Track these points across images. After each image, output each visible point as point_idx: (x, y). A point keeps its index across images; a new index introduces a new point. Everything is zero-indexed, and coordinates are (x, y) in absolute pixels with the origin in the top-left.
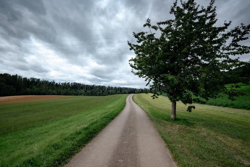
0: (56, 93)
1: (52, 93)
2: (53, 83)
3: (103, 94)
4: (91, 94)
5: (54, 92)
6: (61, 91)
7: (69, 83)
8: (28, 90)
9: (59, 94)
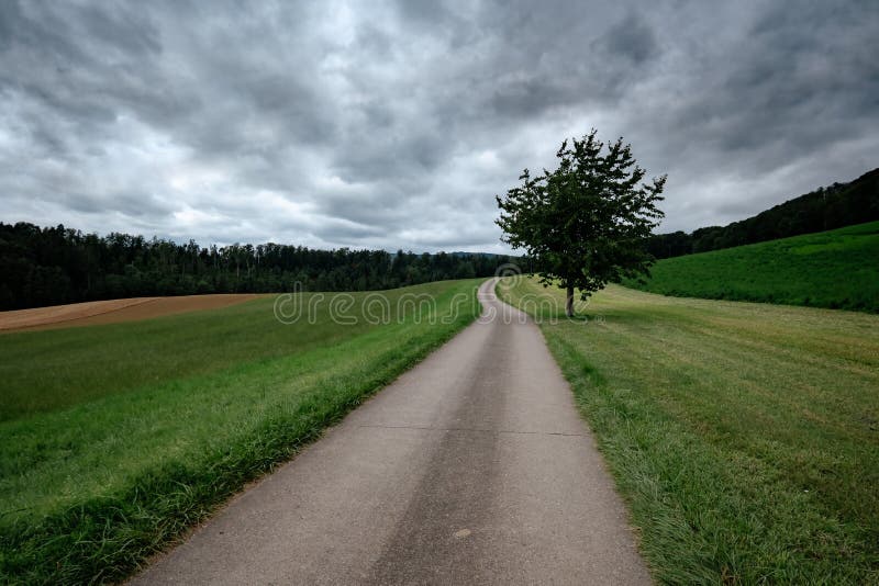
0: (212, 288)
1: (196, 285)
2: (192, 251)
3: (381, 284)
4: (334, 284)
5: (203, 282)
6: (227, 279)
7: (249, 247)
8: (114, 279)
9: (221, 289)
